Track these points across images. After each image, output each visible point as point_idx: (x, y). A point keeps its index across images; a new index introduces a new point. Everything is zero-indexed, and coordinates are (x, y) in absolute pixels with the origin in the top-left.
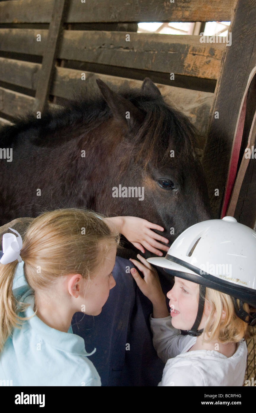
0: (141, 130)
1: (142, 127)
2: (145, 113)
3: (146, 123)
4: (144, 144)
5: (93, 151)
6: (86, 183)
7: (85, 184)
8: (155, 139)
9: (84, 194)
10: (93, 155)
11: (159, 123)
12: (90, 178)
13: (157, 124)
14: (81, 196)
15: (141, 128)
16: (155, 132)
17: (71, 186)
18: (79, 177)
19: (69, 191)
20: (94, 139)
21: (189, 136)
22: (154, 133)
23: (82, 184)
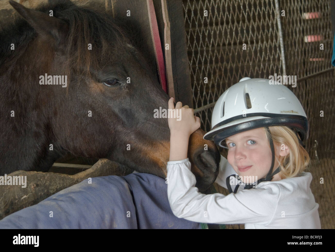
0: (71, 38)
1: (70, 35)
2: (67, 22)
3: (72, 30)
4: (79, 51)
5: (30, 79)
6: (35, 113)
7: (33, 115)
8: (87, 42)
9: (38, 125)
10: (32, 83)
11: (85, 27)
12: (37, 107)
13: (84, 28)
14: (35, 128)
15: (69, 37)
16: (85, 35)
17: (22, 123)
18: (26, 111)
19: (21, 129)
20: (26, 66)
21: (118, 29)
22: (84, 38)
23: (31, 116)
